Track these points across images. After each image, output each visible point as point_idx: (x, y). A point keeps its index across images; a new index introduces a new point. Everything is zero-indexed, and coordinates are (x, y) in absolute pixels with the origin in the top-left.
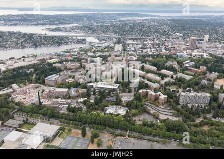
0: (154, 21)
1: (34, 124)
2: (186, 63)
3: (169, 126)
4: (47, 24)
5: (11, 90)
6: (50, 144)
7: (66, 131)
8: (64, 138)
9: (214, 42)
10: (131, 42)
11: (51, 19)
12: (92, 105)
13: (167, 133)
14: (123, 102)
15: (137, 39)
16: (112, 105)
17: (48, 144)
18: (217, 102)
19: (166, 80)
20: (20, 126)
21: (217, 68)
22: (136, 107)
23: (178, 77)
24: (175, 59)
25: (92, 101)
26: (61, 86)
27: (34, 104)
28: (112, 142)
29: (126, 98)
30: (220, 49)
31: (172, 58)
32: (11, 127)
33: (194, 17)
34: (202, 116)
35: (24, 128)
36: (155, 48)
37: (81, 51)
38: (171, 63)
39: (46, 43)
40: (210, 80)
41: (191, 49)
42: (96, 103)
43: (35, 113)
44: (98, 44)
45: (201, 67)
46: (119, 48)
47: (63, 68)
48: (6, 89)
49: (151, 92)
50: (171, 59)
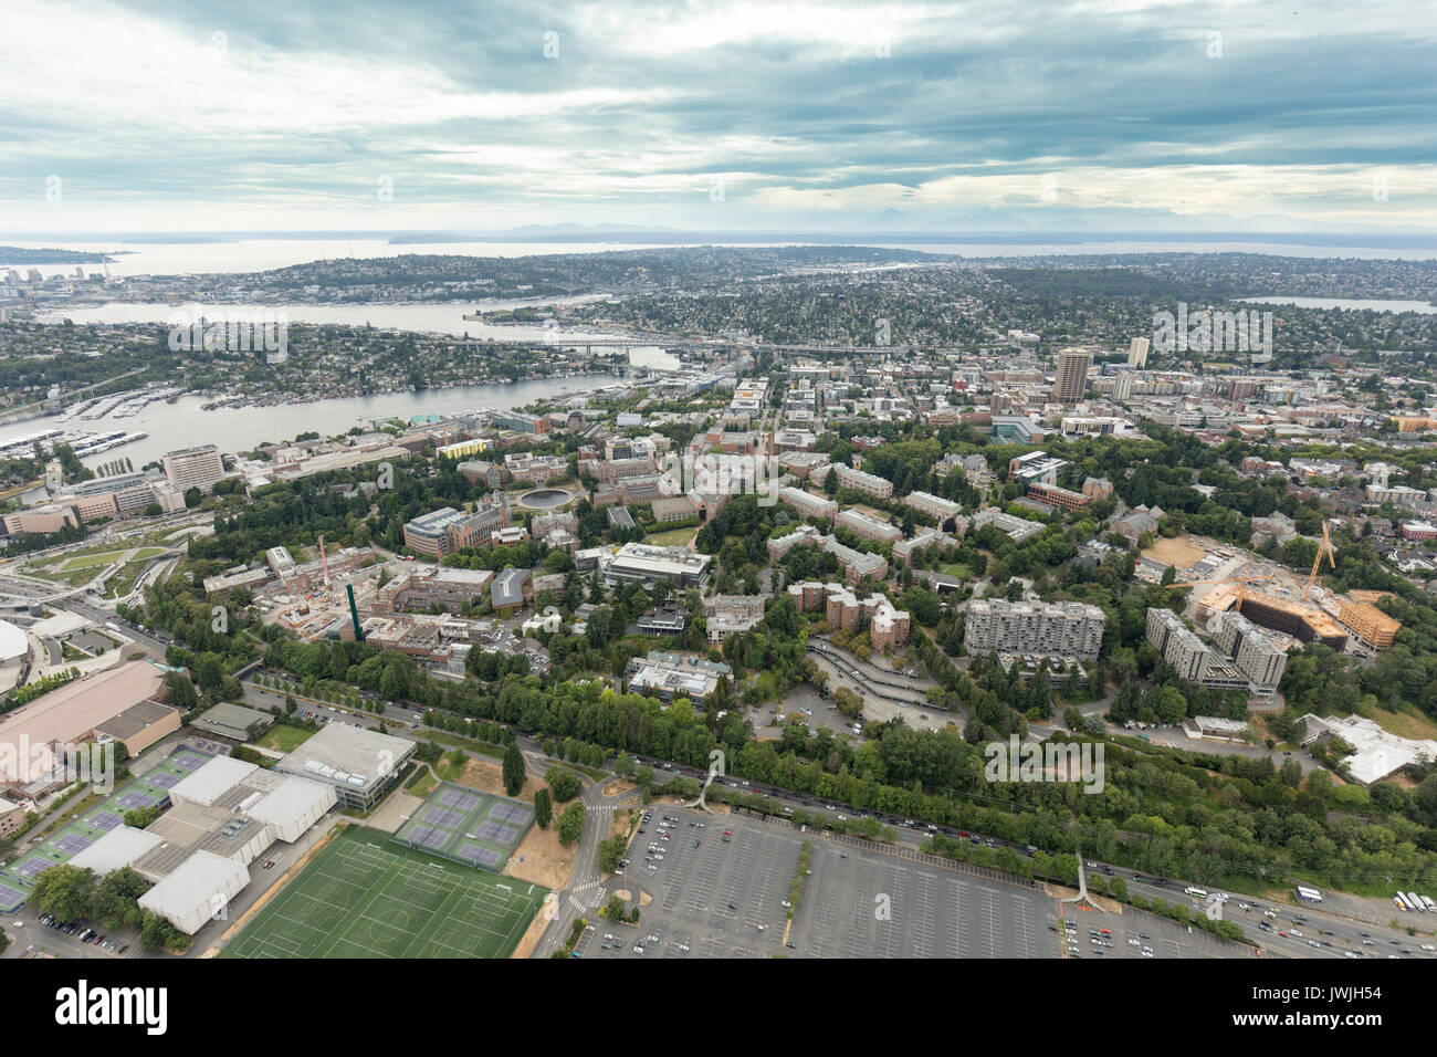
0: (926, 277)
1: (312, 727)
2: (1025, 464)
3: (892, 759)
4: (485, 295)
5: (260, 573)
6: (362, 823)
7: (445, 762)
8: (427, 796)
9: (1174, 368)
10: (811, 367)
11: (504, 276)
12: (575, 648)
13: (882, 789)
14: (715, 636)
15: (836, 357)
16: (664, 648)
17: (355, 821)
18: (1136, 647)
19: (924, 537)
20: (257, 734)
21: (1163, 487)
22: (768, 663)
23: (978, 527)
24: (982, 443)
25: (579, 629)
26: (464, 558)
27: (336, 637)
28: (633, 822)
29: (729, 617)
30: (1196, 402)
31: (967, 438)
32: (217, 737)
33: (1106, 259)
34: (1060, 714)
35: (269, 746)
36: (910, 392)
37: (595, 404)
38: (957, 461)
39: (461, 372)
40: (1123, 543)
41: (1061, 400)
42: (595, 640)
43: (330, 677)
44: (673, 375)
45: (1089, 481)
46: (752, 394)
47: (494, 481)
48: (244, 567)
49: (844, 596)
50: (964, 446)
